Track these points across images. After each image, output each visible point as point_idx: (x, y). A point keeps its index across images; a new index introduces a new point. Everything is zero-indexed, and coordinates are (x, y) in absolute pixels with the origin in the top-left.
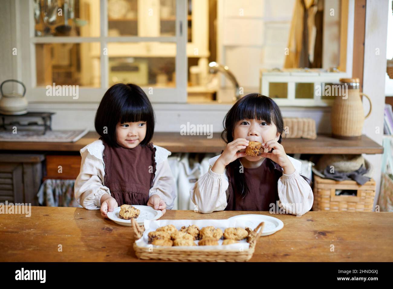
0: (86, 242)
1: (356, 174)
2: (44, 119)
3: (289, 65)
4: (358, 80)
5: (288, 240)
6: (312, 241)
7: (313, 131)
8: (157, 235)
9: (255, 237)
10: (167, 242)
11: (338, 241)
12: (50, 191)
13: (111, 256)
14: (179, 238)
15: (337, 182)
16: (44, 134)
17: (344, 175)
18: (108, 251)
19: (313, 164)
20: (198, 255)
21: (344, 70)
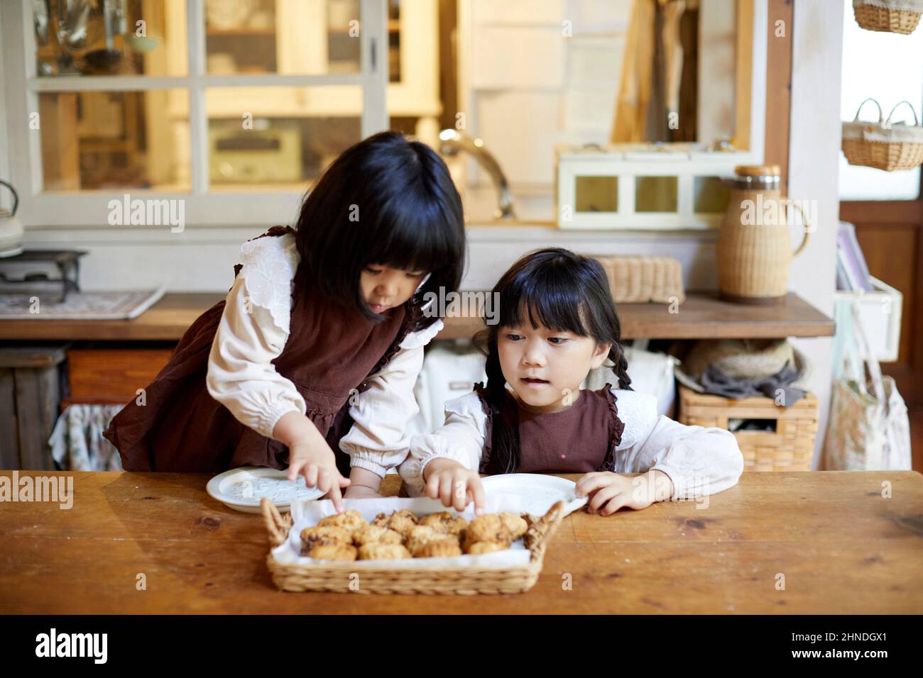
0: (159, 552)
1: (774, 382)
2: (61, 266)
3: (622, 136)
4: (776, 170)
5: (617, 540)
6: (673, 542)
7: (676, 287)
8: (320, 535)
9: (543, 536)
10: (344, 550)
11: (731, 540)
12: (77, 433)
13: (217, 586)
14: (372, 541)
15: (731, 402)
16: (62, 301)
17: (746, 385)
18: (209, 575)
19: (678, 362)
20: (415, 580)
21: (746, 147)
